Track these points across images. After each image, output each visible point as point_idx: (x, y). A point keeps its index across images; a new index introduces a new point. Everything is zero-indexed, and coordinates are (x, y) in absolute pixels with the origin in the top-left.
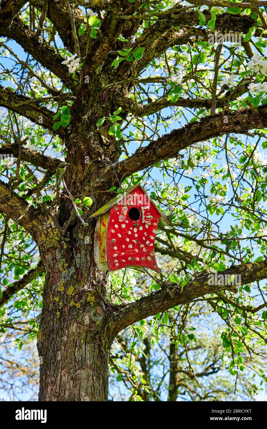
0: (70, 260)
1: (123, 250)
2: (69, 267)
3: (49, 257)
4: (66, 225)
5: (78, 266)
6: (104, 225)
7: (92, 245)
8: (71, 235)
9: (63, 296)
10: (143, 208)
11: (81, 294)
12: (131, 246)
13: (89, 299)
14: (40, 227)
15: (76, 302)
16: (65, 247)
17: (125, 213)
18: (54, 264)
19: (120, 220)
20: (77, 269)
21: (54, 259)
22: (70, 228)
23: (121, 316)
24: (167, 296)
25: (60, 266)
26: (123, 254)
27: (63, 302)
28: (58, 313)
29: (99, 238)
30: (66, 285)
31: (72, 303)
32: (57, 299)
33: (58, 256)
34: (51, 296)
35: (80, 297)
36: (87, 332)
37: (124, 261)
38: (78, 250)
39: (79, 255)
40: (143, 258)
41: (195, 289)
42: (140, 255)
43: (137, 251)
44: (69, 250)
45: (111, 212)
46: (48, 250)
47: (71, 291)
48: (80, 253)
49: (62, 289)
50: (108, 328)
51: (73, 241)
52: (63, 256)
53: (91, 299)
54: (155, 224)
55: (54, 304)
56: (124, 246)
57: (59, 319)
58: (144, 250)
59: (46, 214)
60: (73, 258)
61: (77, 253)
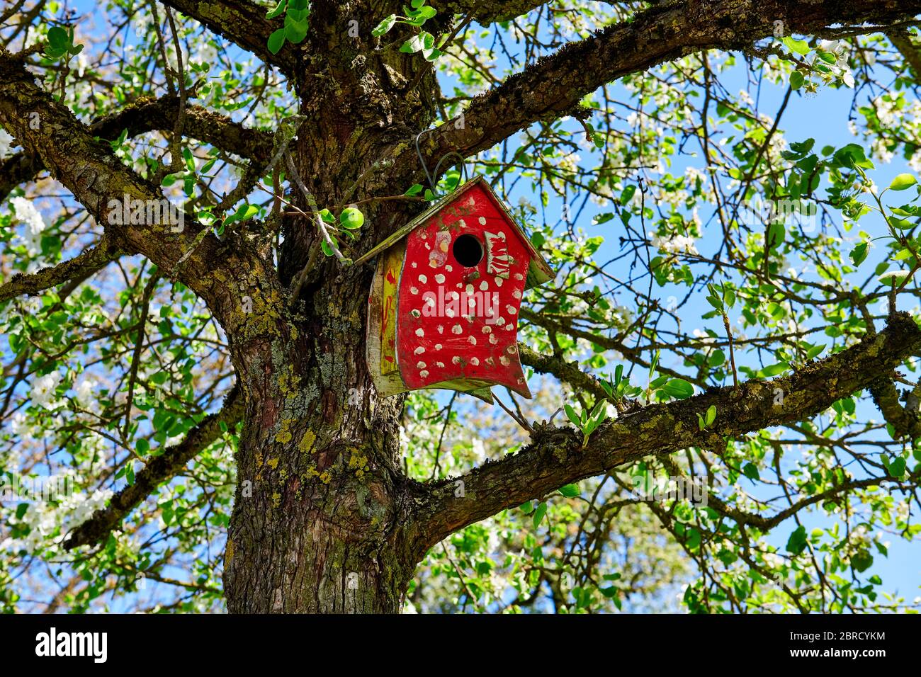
0: (306, 368)
1: (439, 339)
2: (303, 384)
3: (253, 359)
4: (297, 281)
5: (326, 381)
6: (392, 280)
7: (363, 333)
8: (310, 307)
9: (289, 455)
10: (489, 235)
11: (332, 451)
12: (458, 329)
13: (352, 462)
14: (232, 286)
15: (320, 470)
16: (294, 335)
17: (445, 246)
18: (268, 377)
19: (433, 265)
20: (323, 390)
21: (267, 364)
22: (308, 292)
23: (433, 508)
24: (549, 458)
25: (281, 382)
26: (439, 347)
27: (289, 470)
28: (276, 496)
29: (380, 313)
30: (296, 429)
31: (311, 471)
32: (273, 463)
33: (277, 357)
34: (258, 457)
35: (332, 458)
36: (347, 543)
37: (441, 364)
38: (326, 343)
39: (328, 356)
40: (489, 360)
41: (619, 440)
42: (483, 350)
43: (473, 340)
44: (305, 345)
45: (410, 242)
46: (252, 343)
47: (308, 441)
48: (332, 351)
49: (285, 438)
50: (400, 535)
51: (313, 324)
52: (289, 358)
53: (358, 461)
54: (520, 277)
55: (265, 474)
56: (441, 329)
57: (279, 511)
58: (492, 340)
59: (247, 253)
60: (313, 362)
61: (323, 351)
